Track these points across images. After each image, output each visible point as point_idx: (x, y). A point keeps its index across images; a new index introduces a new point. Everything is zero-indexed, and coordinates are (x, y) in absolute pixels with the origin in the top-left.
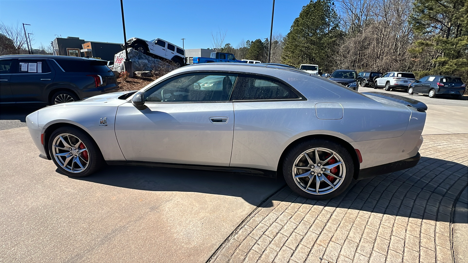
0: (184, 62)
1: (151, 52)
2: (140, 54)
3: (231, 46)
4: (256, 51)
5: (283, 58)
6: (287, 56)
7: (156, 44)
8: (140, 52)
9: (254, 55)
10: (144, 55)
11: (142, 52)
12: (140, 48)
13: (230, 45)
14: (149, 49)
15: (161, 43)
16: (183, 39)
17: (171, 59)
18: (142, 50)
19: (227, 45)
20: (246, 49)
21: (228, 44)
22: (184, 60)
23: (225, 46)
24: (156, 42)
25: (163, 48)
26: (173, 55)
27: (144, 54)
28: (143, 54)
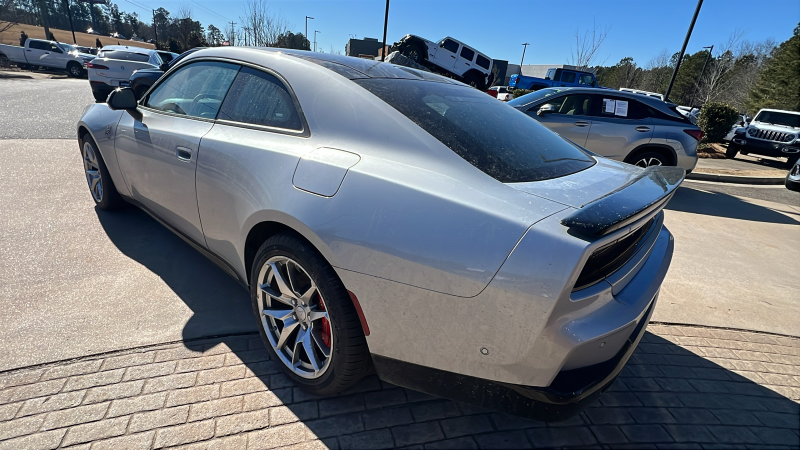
0: (485, 82)
1: (430, 59)
2: (409, 62)
3: (633, 63)
4: (689, 75)
5: (756, 96)
6: (763, 91)
7: (441, 46)
8: (411, 59)
9: (682, 85)
10: (415, 65)
11: (415, 60)
12: (413, 52)
13: (632, 60)
14: (429, 55)
15: (450, 44)
16: (526, 44)
17: (462, 76)
18: (416, 55)
19: (625, 60)
20: (666, 71)
21: (629, 58)
22: (486, 78)
23: (621, 62)
24: (443, 42)
25: (453, 54)
26: (468, 68)
27: (416, 62)
28: (414, 62)
